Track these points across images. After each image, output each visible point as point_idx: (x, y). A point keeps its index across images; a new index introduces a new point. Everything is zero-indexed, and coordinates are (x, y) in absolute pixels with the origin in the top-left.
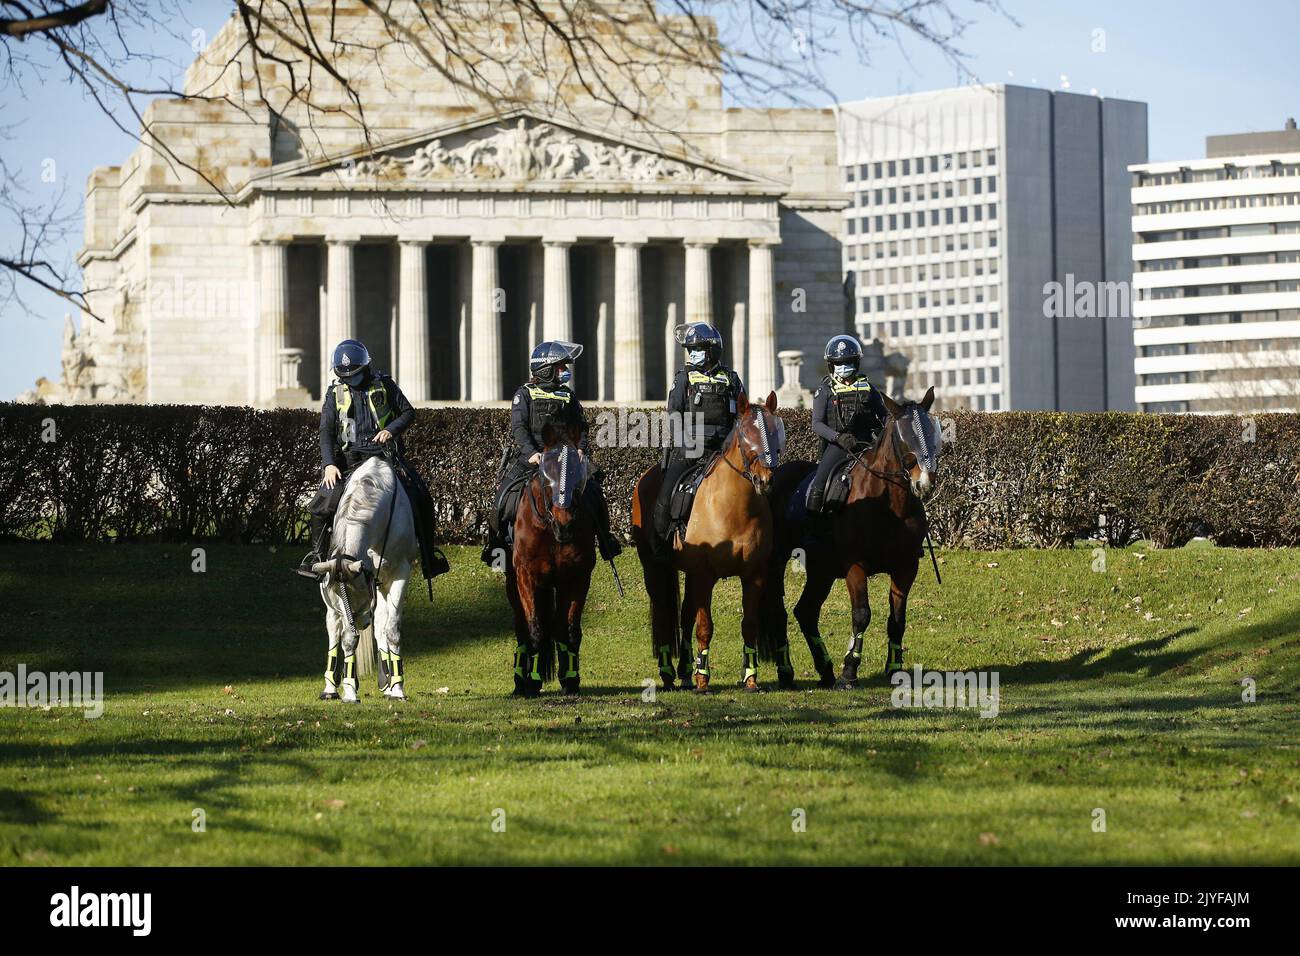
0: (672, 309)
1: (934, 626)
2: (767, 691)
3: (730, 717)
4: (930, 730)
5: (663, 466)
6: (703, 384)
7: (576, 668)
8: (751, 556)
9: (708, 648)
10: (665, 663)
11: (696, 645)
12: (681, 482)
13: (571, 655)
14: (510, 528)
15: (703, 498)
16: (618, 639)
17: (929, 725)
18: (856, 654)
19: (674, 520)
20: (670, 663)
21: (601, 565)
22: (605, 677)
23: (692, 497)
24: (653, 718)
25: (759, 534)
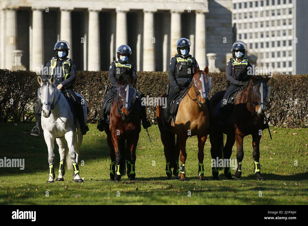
0: (166, 37)
1: (272, 157)
2: (208, 180)
3: (196, 189)
4: (275, 195)
5: (167, 94)
6: (182, 62)
7: (134, 170)
8: (200, 128)
9: (185, 163)
10: (168, 169)
11: (180, 162)
12: (174, 100)
13: (132, 165)
14: (108, 117)
15: (182, 106)
16: (150, 160)
17: (274, 193)
18: (239, 171)
19: (171, 114)
20: (170, 169)
21: (143, 131)
22: (145, 174)
23: (178, 105)
24: (166, 189)
25: (203, 118)
